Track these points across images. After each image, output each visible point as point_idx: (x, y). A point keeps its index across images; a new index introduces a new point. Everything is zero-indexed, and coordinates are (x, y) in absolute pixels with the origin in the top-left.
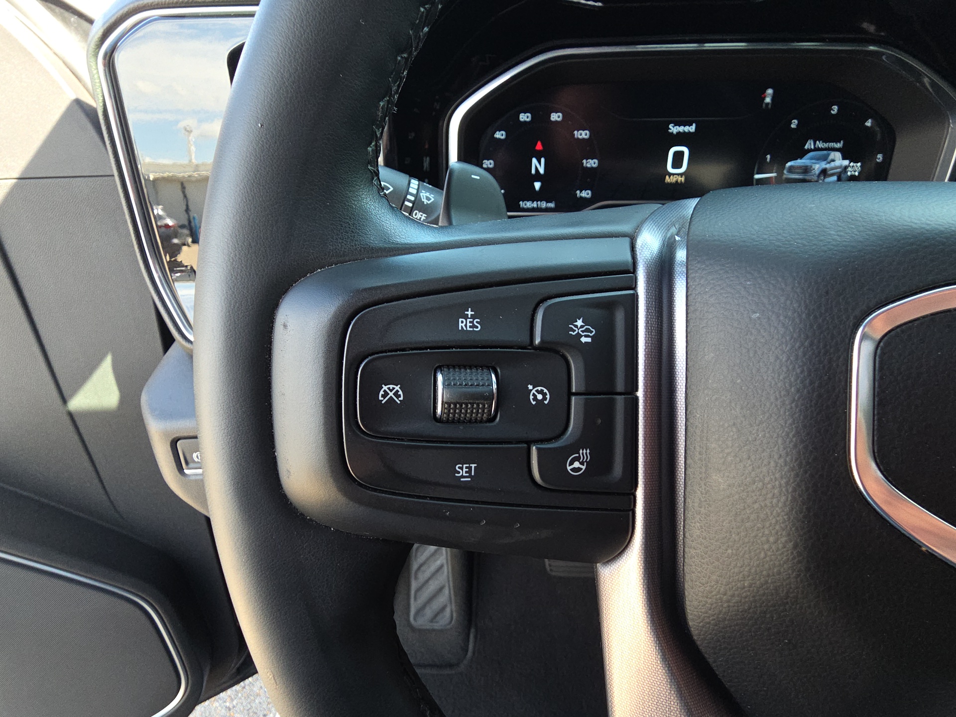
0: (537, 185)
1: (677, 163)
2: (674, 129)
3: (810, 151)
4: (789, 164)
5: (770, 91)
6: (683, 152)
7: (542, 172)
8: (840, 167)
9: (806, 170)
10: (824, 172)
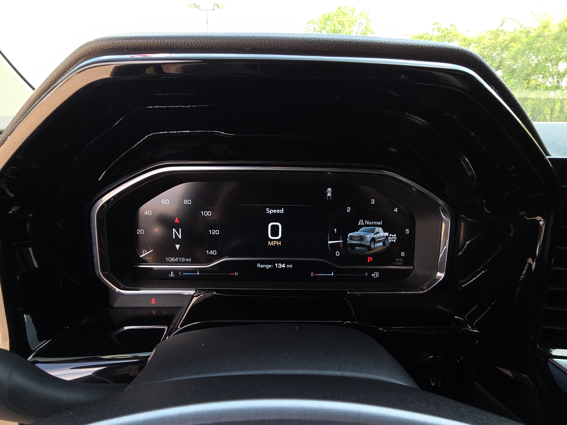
0: (178, 246)
1: (275, 233)
2: (270, 212)
4: (350, 234)
5: (329, 189)
6: (278, 226)
7: (180, 237)
8: (383, 237)
9: (362, 238)
10: (373, 240)
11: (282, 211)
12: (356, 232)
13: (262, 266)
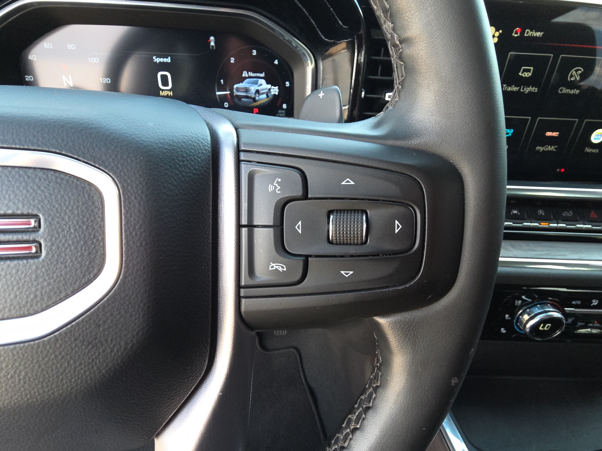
1: (165, 83)
2: (157, 60)
3: (245, 78)
4: (236, 86)
5: (212, 38)
6: (166, 76)
7: (72, 85)
8: (266, 89)
9: (247, 90)
10: (257, 92)
11: (169, 60)
12: (241, 84)
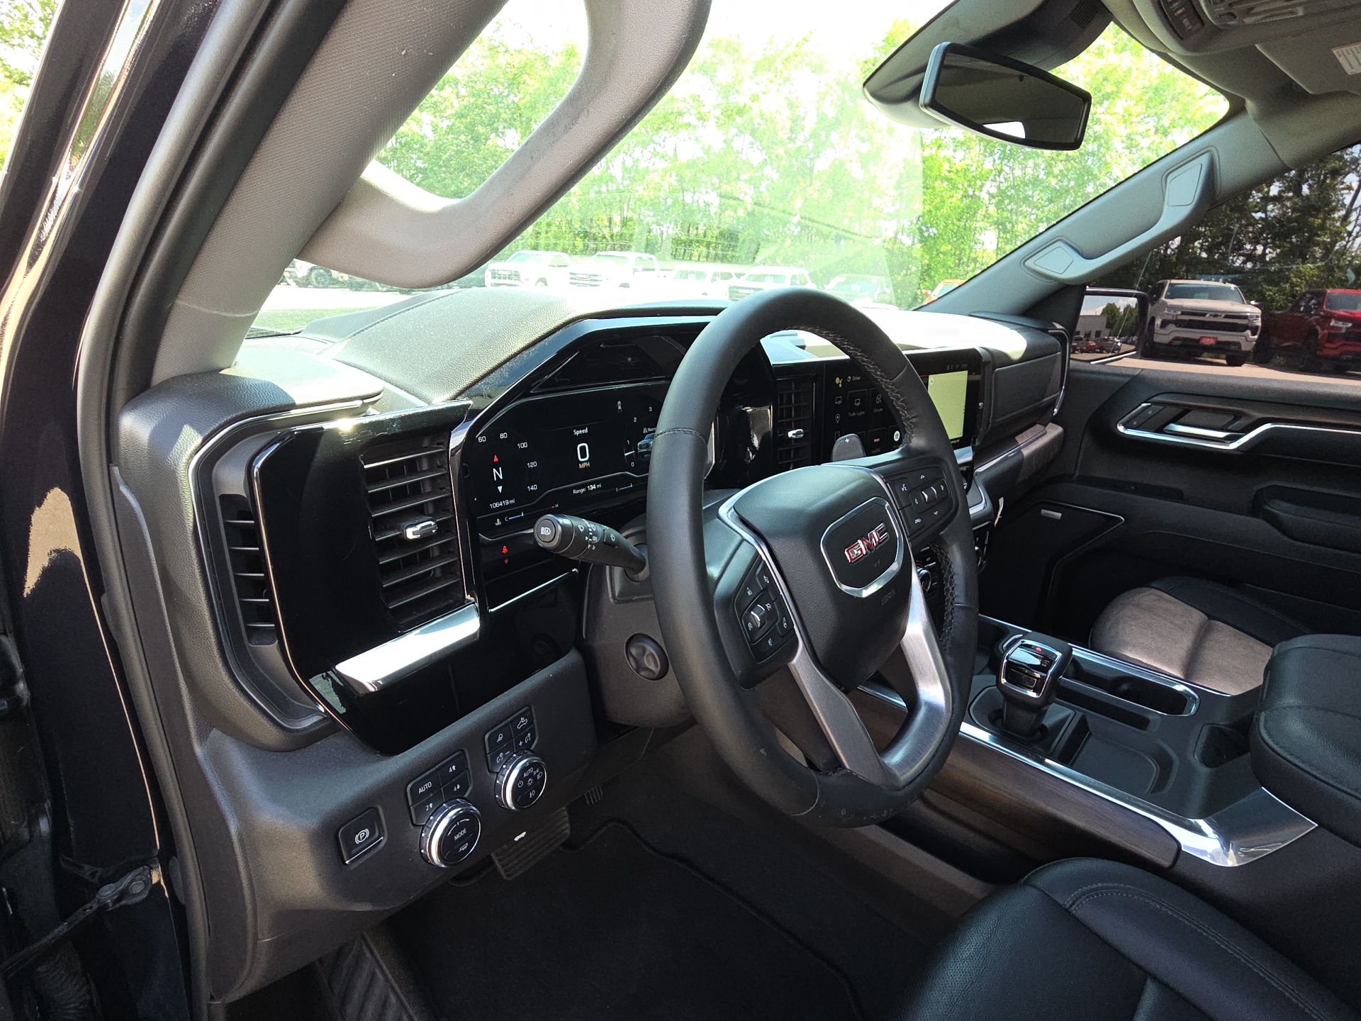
0: (500, 488)
1: (583, 456)
2: (577, 433)
3: (646, 434)
5: (619, 402)
6: (584, 447)
7: (501, 477)
9: (647, 446)
11: (586, 431)
12: (642, 441)
13: (577, 492)
